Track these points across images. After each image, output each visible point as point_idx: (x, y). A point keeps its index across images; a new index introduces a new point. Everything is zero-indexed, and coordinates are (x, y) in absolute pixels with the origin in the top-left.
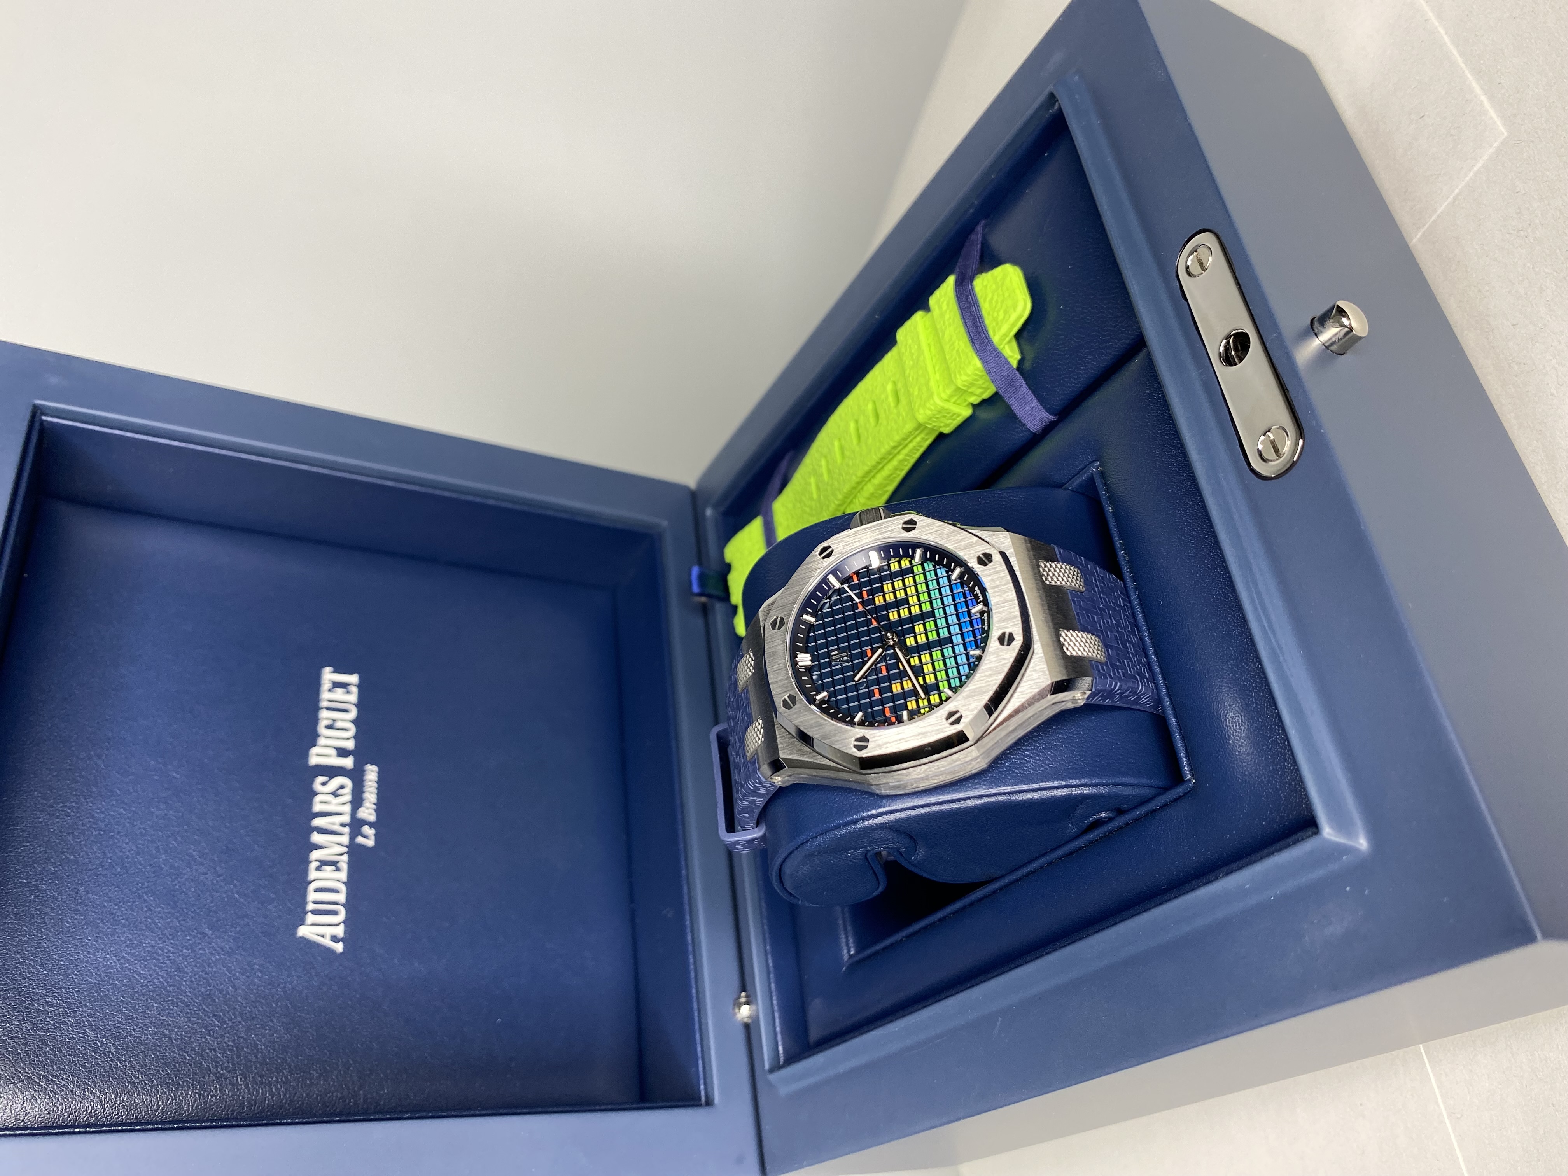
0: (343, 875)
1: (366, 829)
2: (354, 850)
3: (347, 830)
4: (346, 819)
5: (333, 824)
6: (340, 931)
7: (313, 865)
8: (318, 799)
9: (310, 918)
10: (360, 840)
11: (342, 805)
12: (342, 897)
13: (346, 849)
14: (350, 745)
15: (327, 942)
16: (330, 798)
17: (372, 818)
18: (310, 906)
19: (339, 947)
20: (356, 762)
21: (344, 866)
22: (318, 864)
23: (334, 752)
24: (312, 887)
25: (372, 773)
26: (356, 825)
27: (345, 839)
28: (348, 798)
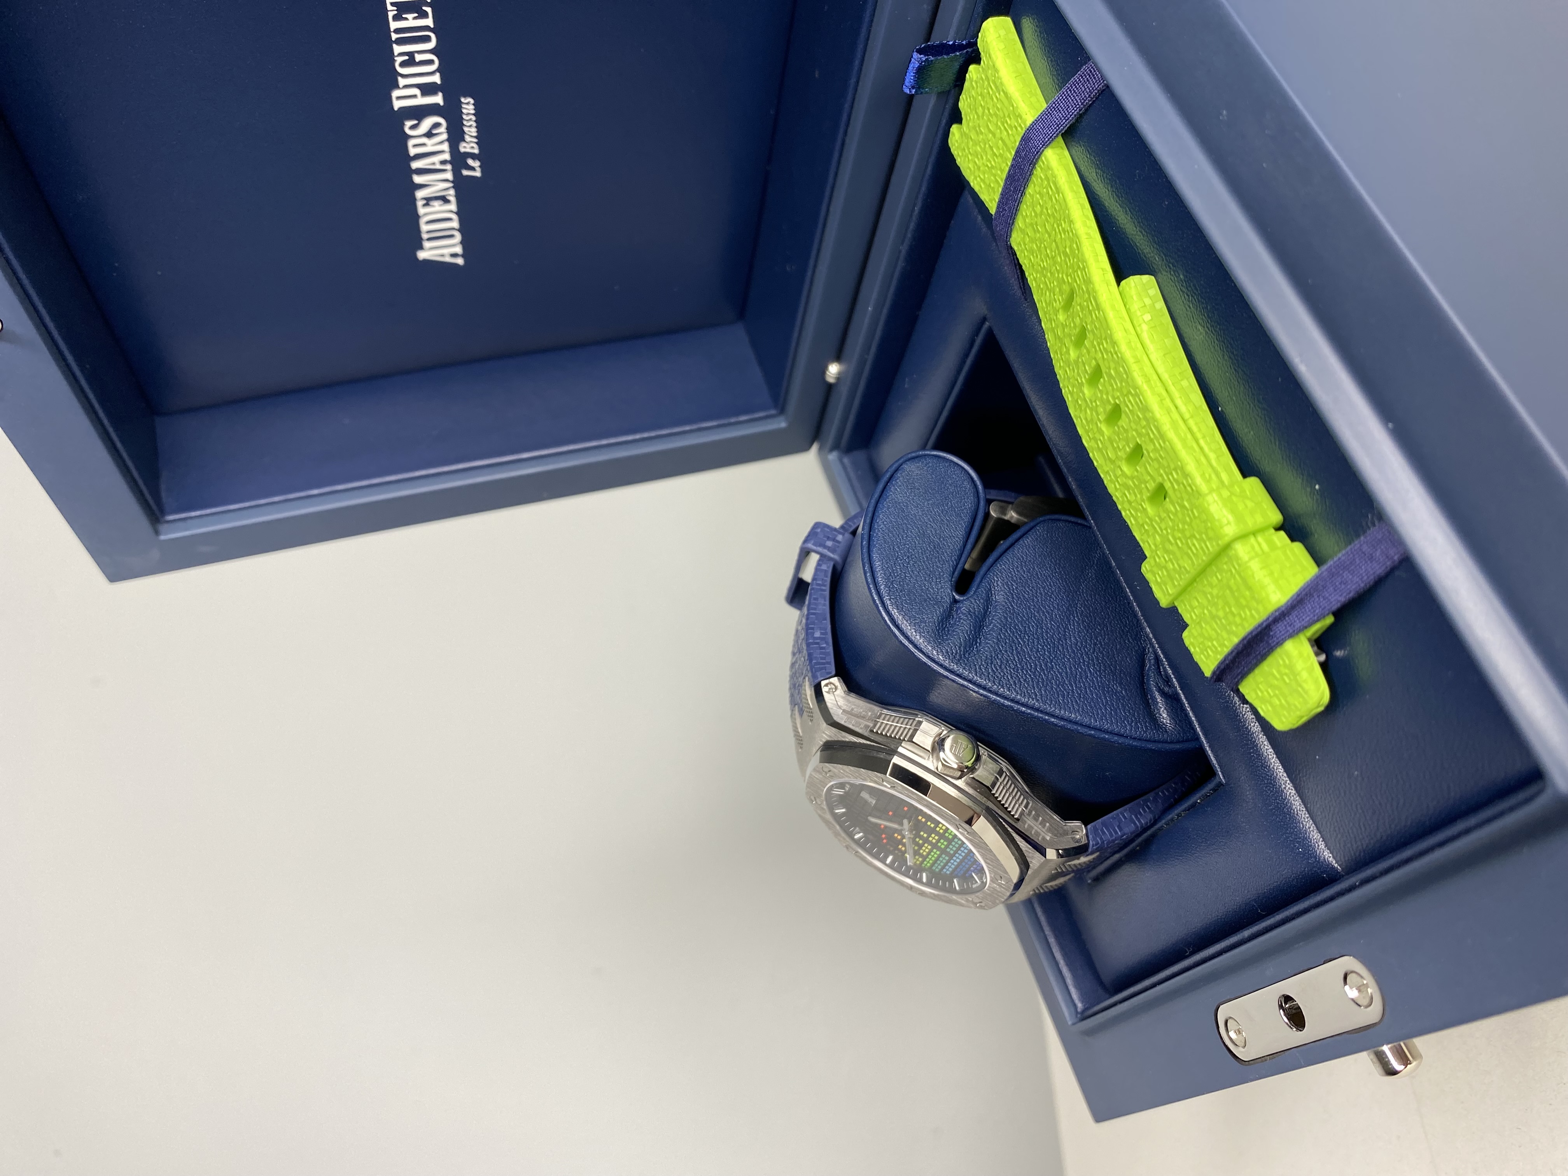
0: (453, 207)
1: (470, 162)
2: (459, 183)
3: (449, 167)
4: (447, 156)
5: (434, 164)
6: (459, 250)
7: (420, 204)
8: (411, 142)
9: (427, 244)
10: (465, 173)
11: (440, 144)
12: (455, 224)
13: (451, 185)
14: (436, 79)
15: (448, 259)
16: (424, 140)
17: (476, 151)
18: (425, 236)
19: (460, 261)
20: (445, 99)
21: (453, 199)
22: (424, 202)
23: (417, 91)
24: (423, 221)
25: (468, 106)
28: (445, 136)
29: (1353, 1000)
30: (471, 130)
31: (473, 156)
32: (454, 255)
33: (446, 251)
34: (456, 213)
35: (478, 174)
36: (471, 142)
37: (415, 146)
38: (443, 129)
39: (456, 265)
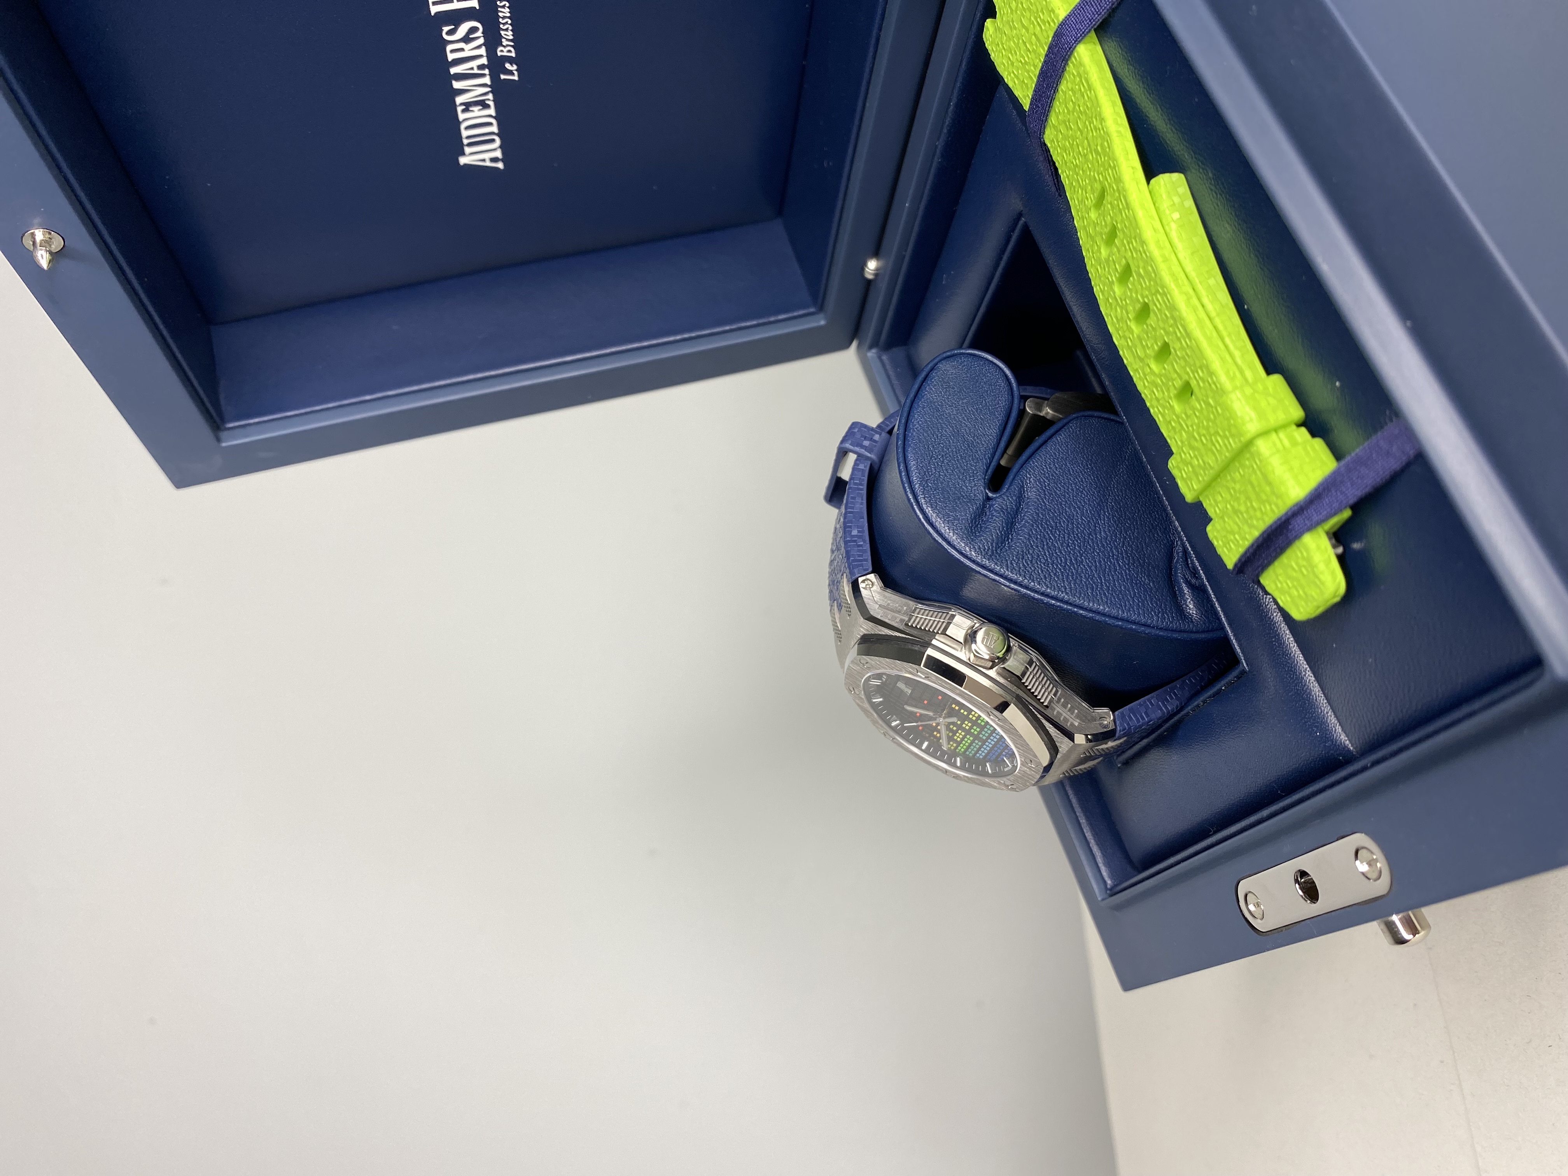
0: (492, 111)
1: (508, 66)
6: (498, 154)
8: (449, 48)
9: (467, 150)
11: (476, 49)
12: (495, 129)
15: (488, 164)
16: (461, 45)
18: (465, 142)
19: (500, 165)
21: (491, 103)
24: (463, 126)
26: (496, 65)
27: (487, 80)
28: (481, 41)
29: (1363, 874)
30: (508, 34)
31: (511, 60)
32: (495, 160)
33: (487, 156)
34: (495, 118)
35: (516, 78)
36: (508, 45)
37: (452, 51)
38: (479, 34)
39: (497, 169)
